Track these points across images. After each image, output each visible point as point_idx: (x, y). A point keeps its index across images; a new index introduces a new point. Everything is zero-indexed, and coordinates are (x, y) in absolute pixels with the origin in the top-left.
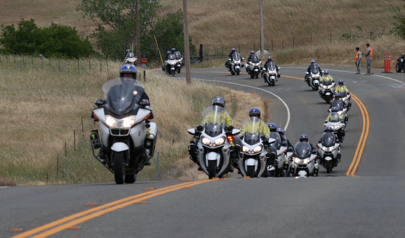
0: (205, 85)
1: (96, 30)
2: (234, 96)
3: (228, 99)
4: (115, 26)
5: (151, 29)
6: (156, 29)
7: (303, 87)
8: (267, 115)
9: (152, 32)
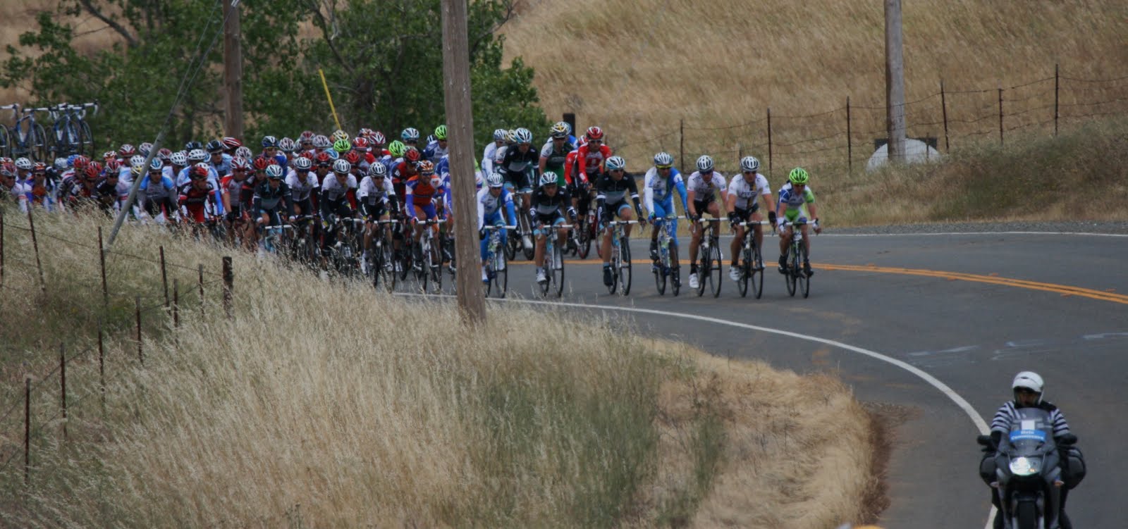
0: (555, 330)
1: (27, 40)
2: (713, 391)
3: (679, 405)
4: (124, 23)
5: (318, 35)
6: (344, 35)
7: (1087, 337)
8: (881, 489)
9: (320, 53)
